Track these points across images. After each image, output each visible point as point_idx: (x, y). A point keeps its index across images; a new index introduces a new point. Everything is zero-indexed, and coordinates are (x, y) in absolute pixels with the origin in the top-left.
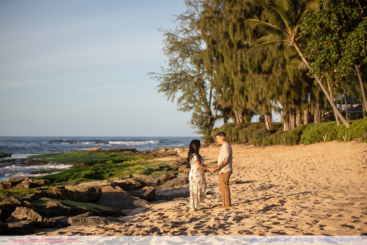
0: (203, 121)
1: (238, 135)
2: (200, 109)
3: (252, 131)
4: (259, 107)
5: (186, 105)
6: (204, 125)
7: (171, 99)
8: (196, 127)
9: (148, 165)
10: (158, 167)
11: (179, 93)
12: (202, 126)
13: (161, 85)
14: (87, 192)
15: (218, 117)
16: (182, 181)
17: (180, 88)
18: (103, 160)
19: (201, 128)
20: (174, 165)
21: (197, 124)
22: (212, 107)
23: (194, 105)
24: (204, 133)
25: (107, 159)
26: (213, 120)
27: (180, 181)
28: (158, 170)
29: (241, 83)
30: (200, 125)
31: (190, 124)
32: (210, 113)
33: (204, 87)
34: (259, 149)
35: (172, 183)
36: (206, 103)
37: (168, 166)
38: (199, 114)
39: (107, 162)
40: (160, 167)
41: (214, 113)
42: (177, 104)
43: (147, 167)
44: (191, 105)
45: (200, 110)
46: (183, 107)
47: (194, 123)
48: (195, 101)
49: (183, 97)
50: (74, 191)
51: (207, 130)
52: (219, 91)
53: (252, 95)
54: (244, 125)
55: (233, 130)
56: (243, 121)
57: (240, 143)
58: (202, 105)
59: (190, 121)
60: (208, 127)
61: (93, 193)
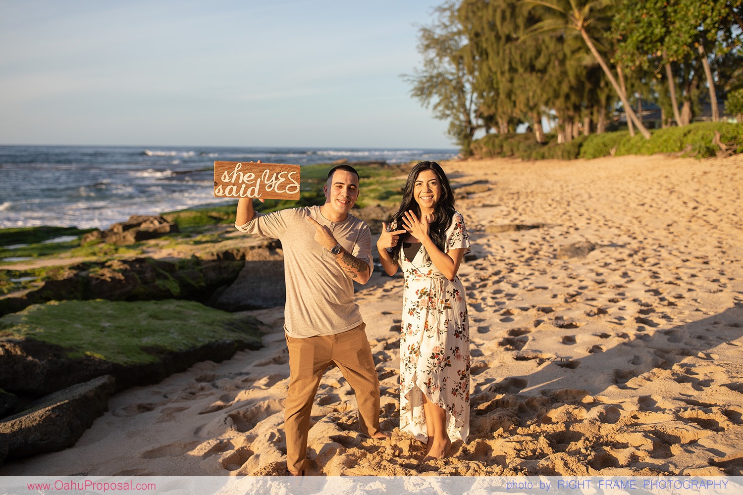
0: (462, 130)
1: (501, 147)
3: (519, 142)
4: (530, 114)
5: (442, 112)
6: (463, 135)
7: (425, 105)
8: (453, 137)
11: (435, 99)
12: (460, 137)
13: (413, 90)
14: (214, 261)
15: (479, 127)
17: (436, 93)
19: (459, 139)
21: (454, 135)
22: (473, 115)
23: (452, 113)
24: (463, 144)
26: (473, 129)
29: (509, 85)
30: (458, 135)
31: (447, 135)
32: (469, 122)
33: (463, 92)
34: (528, 164)
36: (466, 110)
38: (457, 123)
41: (474, 122)
42: (432, 110)
44: (448, 112)
45: (458, 118)
46: (439, 114)
47: (452, 132)
48: (453, 107)
49: (439, 104)
50: (189, 258)
51: (466, 141)
52: (481, 96)
53: (521, 99)
54: (510, 136)
55: (497, 141)
56: (509, 131)
57: (504, 157)
58: (460, 112)
59: (446, 130)
60: (467, 138)
61: (226, 263)
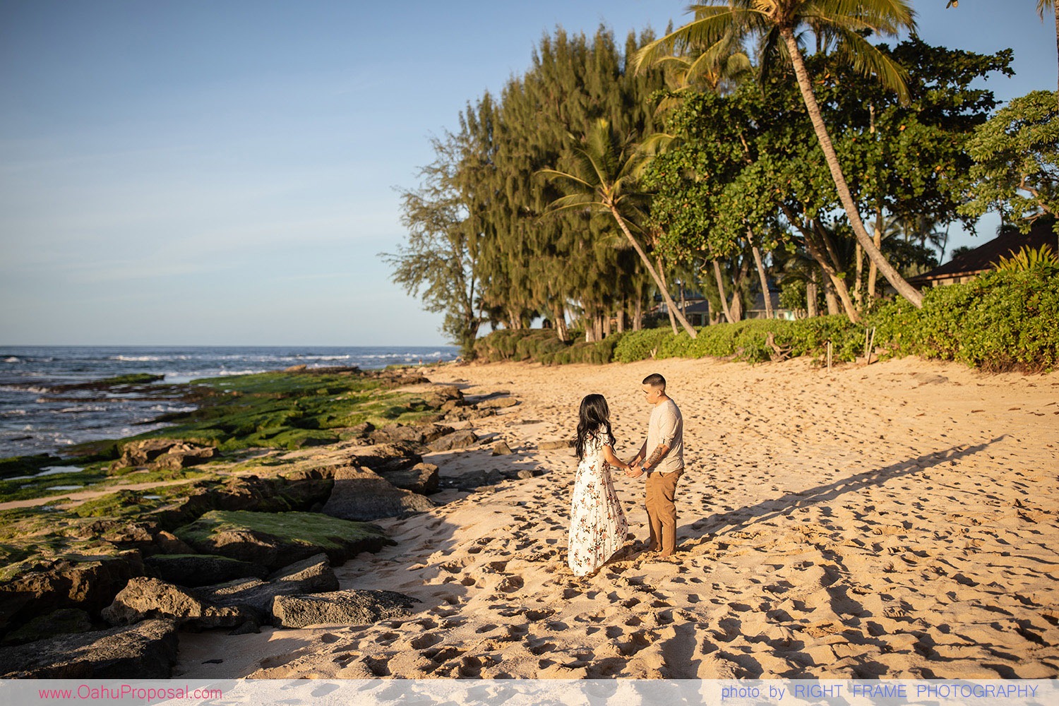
0: (462, 325)
1: (515, 347)
2: (456, 308)
3: (537, 341)
4: (549, 306)
5: (435, 302)
6: (462, 332)
7: (412, 293)
8: (451, 335)
9: (390, 400)
10: (408, 405)
11: (425, 285)
12: (459, 334)
13: (397, 273)
14: (303, 479)
15: (483, 320)
16: (466, 439)
17: (426, 277)
18: (312, 387)
19: (458, 337)
20: (434, 401)
21: (452, 331)
22: (475, 306)
23: (448, 303)
24: (463, 344)
25: (318, 386)
26: (475, 325)
27: (463, 438)
28: (408, 410)
29: (523, 270)
30: (457, 332)
31: (442, 331)
32: (471, 315)
33: (462, 276)
34: (550, 370)
35: (449, 442)
36: (466, 300)
37: (424, 403)
39: (318, 392)
40: (412, 404)
41: (477, 314)
42: (421, 299)
43: (390, 404)
44: (442, 302)
45: (456, 310)
46: (431, 305)
47: (448, 329)
48: (450, 296)
49: (430, 291)
50: (277, 478)
51: (467, 340)
52: (485, 282)
53: (538, 288)
54: (523, 333)
55: (508, 340)
56: (522, 326)
57: (519, 360)
58: (459, 302)
59: (441, 326)
60: (468, 335)
61: (315, 482)
